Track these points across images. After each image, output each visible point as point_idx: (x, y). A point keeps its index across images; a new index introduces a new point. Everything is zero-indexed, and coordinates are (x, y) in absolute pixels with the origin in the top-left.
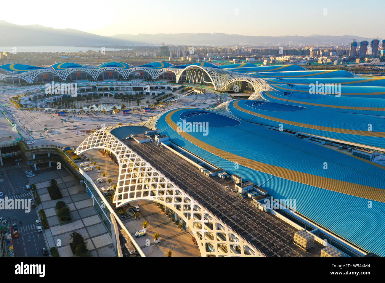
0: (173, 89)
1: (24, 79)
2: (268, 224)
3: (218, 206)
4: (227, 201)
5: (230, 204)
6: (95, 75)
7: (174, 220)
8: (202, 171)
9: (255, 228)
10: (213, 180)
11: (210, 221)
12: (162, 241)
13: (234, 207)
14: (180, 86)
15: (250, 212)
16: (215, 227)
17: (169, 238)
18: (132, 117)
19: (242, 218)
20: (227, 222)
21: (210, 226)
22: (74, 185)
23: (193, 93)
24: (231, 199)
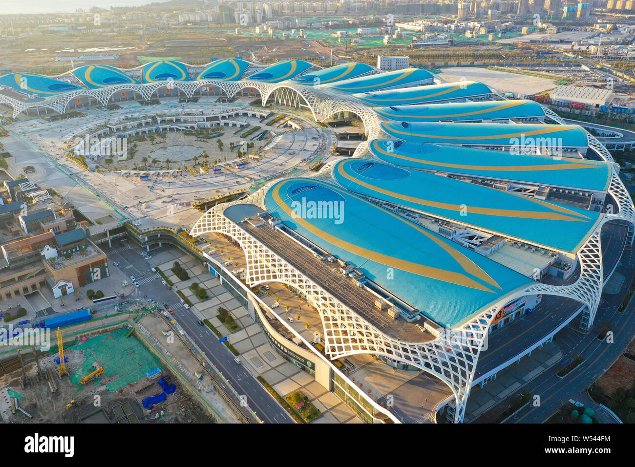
0: (259, 117)
1: (53, 108)
2: (361, 296)
3: (329, 285)
4: (335, 281)
5: (337, 283)
6: (147, 94)
7: (297, 295)
8: (315, 255)
9: (353, 299)
10: (324, 264)
11: (324, 296)
12: (291, 310)
13: (340, 285)
14: (269, 111)
15: (351, 288)
16: (328, 299)
17: (296, 308)
18: (227, 179)
19: (345, 293)
20: (336, 296)
21: (325, 299)
22: (194, 266)
23: (286, 126)
24: (338, 279)
